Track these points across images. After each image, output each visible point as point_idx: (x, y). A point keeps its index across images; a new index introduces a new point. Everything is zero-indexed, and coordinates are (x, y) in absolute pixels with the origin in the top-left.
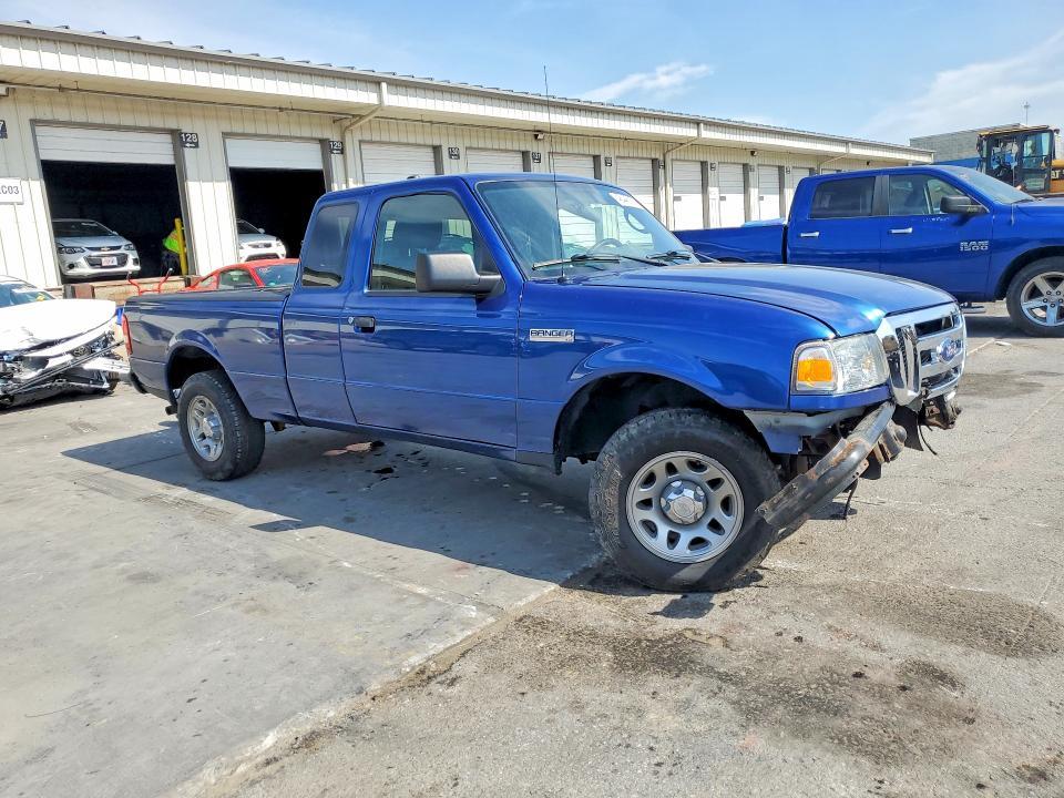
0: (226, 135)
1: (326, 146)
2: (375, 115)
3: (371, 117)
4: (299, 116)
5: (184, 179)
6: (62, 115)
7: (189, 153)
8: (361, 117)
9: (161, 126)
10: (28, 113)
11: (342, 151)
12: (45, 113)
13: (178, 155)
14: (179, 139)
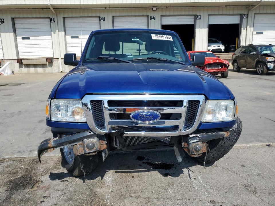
0: (209, 15)
1: (242, 16)
2: (259, 4)
3: (258, 5)
4: (234, 7)
5: (195, 28)
6: (168, 13)
7: (198, 21)
8: (255, 6)
9: (191, 14)
10: (160, 14)
11: (247, 17)
12: (164, 13)
13: (195, 22)
14: (196, 17)
